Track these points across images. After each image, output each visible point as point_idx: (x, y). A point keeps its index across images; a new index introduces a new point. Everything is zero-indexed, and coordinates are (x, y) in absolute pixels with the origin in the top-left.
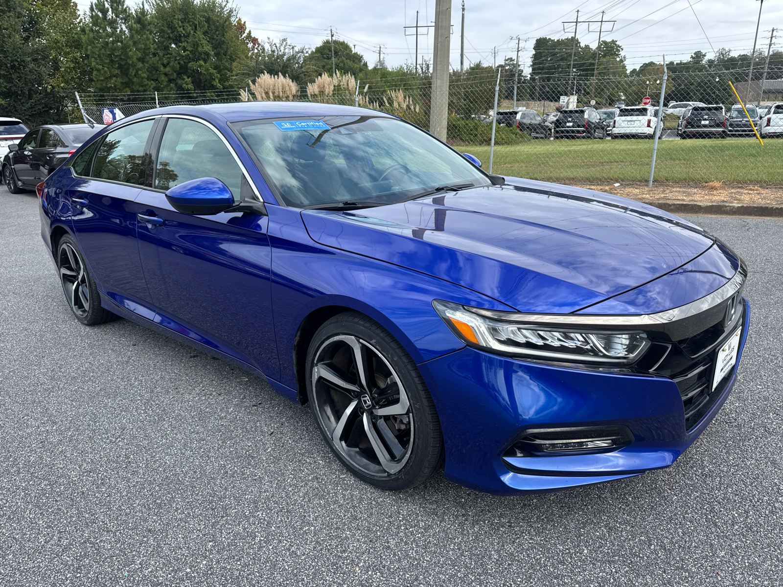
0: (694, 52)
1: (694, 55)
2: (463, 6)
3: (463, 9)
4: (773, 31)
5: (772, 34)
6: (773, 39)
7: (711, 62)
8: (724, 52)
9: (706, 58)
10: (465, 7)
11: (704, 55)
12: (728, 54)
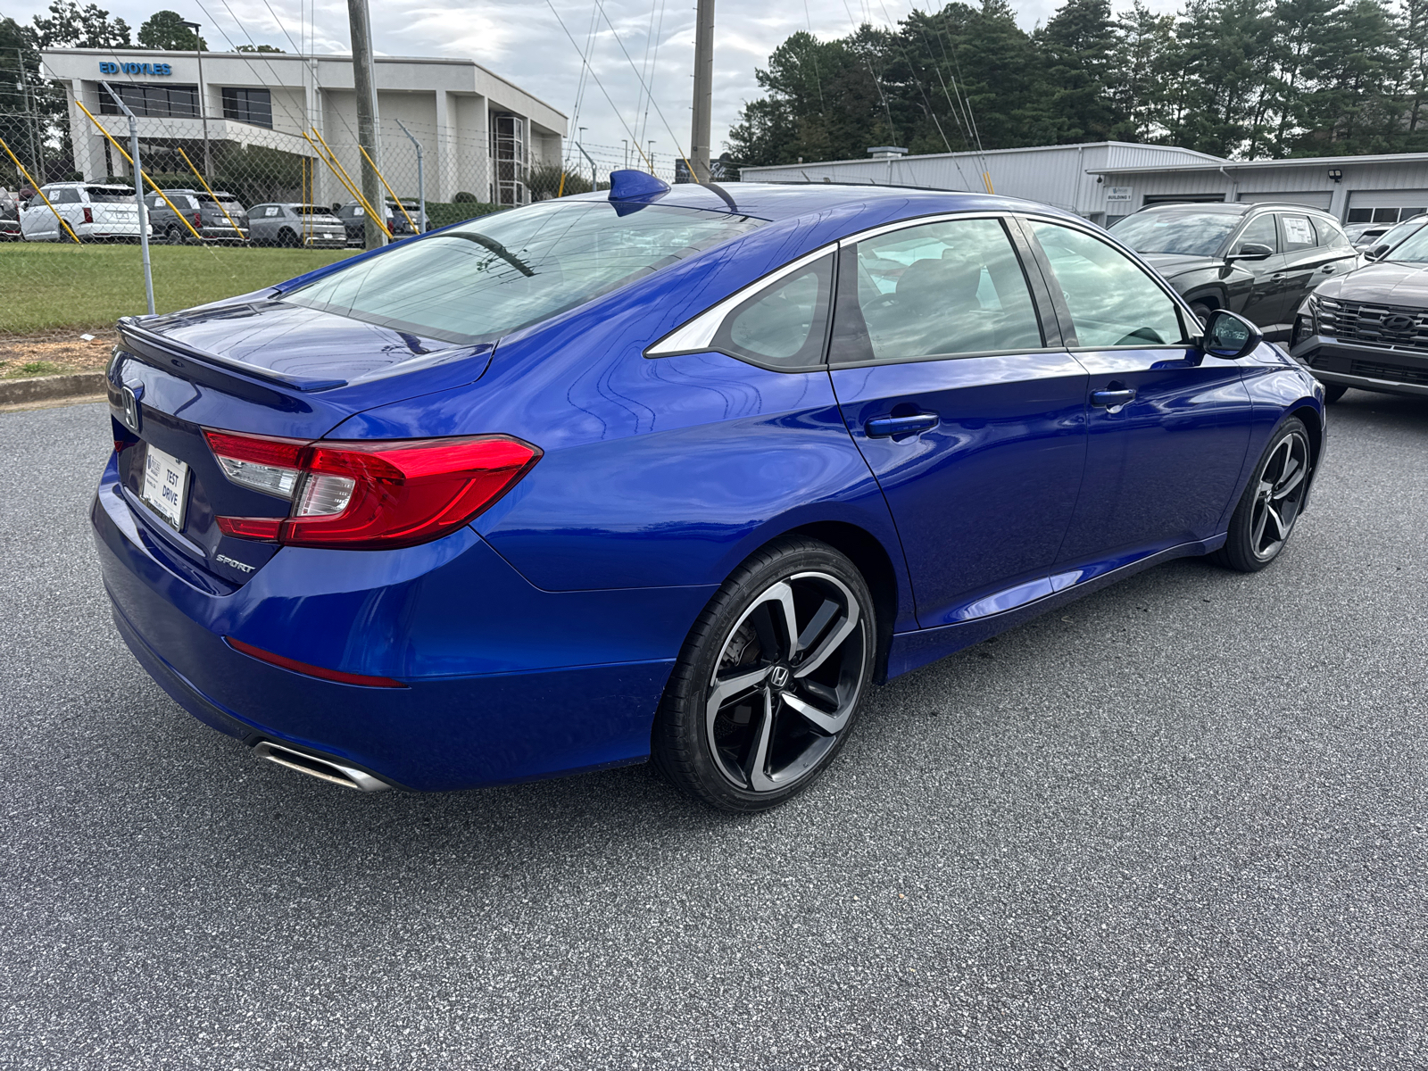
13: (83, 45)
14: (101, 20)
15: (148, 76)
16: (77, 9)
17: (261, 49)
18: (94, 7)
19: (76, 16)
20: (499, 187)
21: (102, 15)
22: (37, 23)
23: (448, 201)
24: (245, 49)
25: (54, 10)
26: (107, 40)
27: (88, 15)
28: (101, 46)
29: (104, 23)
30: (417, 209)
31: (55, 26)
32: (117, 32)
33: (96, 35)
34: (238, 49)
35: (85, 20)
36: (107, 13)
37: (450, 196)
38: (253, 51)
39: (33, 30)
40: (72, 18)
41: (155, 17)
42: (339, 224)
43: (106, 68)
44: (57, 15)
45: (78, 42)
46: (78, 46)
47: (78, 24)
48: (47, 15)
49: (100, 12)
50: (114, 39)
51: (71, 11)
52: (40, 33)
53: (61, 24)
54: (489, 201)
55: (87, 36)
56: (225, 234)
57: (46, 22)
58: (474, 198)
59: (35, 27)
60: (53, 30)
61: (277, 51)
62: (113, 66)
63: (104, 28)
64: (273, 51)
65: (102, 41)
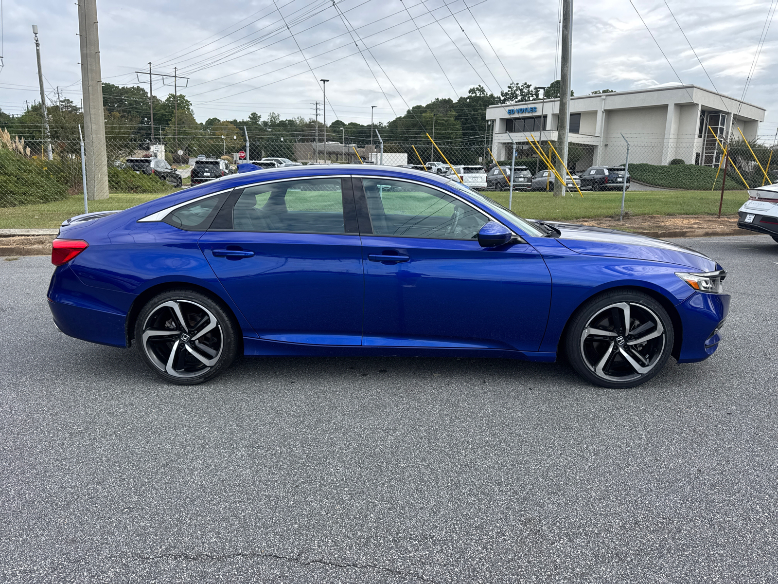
0: (251, 113)
1: (251, 116)
2: (37, 41)
3: (37, 45)
4: (317, 104)
5: (317, 107)
6: (318, 110)
7: (265, 123)
8: (274, 116)
9: (262, 120)
10: (40, 42)
11: (260, 117)
12: (278, 118)
13: (519, 101)
14: (528, 89)
15: (527, 113)
16: (519, 85)
17: (604, 92)
18: (526, 84)
19: (518, 88)
20: (704, 154)
21: (529, 86)
22: (502, 95)
23: (666, 164)
24: (596, 93)
25: (509, 87)
26: (529, 98)
27: (522, 87)
28: (526, 101)
29: (529, 90)
30: (624, 170)
31: (509, 94)
32: (533, 93)
33: (524, 96)
34: (592, 93)
35: (521, 90)
36: (531, 85)
37: (668, 162)
38: (600, 93)
39: (500, 97)
40: (516, 90)
41: (552, 84)
42: (578, 179)
43: (510, 112)
44: (510, 90)
45: (517, 100)
46: (516, 102)
47: (518, 92)
48: (506, 90)
49: (528, 85)
50: (532, 96)
51: (516, 87)
52: (502, 98)
53: (511, 93)
54: (693, 162)
55: (521, 97)
56: (520, 185)
57: (506, 93)
58: (683, 161)
59: (501, 96)
60: (508, 96)
61: (612, 91)
62: (513, 111)
63: (529, 93)
64: (610, 92)
65: (527, 98)
